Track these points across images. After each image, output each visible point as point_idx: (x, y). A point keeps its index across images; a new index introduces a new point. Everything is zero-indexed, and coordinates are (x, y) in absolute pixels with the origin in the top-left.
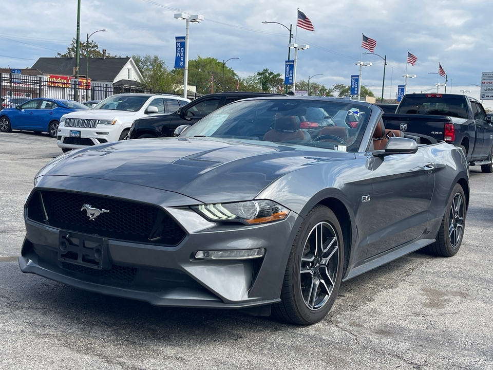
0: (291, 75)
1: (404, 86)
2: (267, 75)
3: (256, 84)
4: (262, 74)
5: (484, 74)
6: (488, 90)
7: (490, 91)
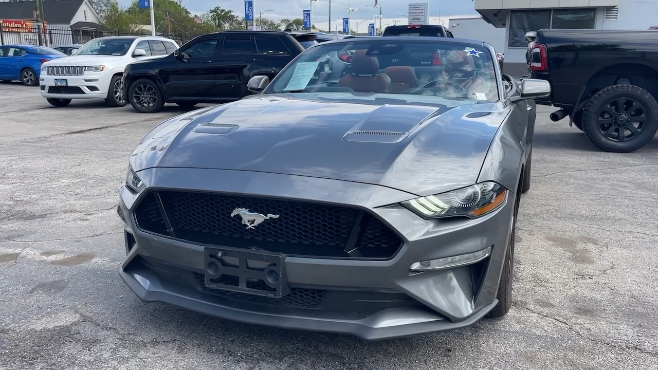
0: (251, 11)
1: (348, 19)
2: (219, 12)
3: (209, 21)
4: (215, 11)
5: (410, 6)
6: (414, 19)
7: (416, 21)
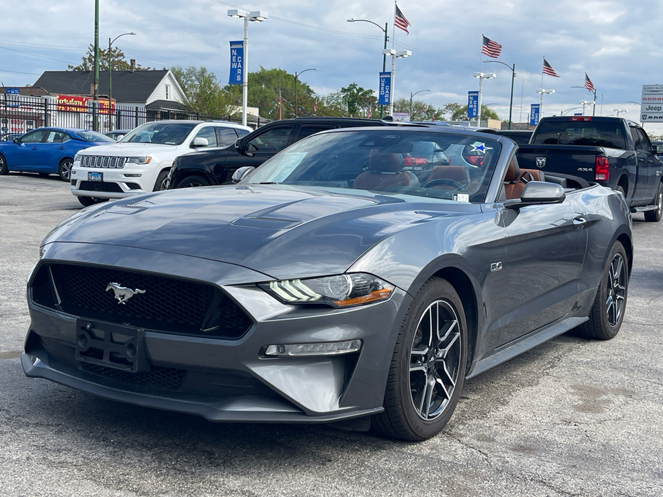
0: (387, 92)
1: (539, 105)
2: (355, 91)
3: (339, 104)
4: (349, 90)
5: (645, 88)
6: (651, 108)
7: (654, 111)
